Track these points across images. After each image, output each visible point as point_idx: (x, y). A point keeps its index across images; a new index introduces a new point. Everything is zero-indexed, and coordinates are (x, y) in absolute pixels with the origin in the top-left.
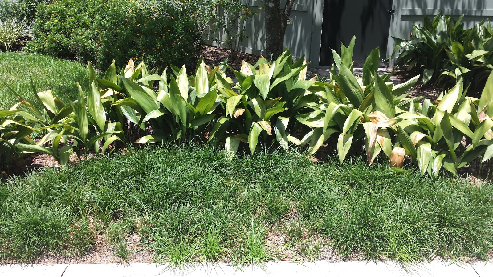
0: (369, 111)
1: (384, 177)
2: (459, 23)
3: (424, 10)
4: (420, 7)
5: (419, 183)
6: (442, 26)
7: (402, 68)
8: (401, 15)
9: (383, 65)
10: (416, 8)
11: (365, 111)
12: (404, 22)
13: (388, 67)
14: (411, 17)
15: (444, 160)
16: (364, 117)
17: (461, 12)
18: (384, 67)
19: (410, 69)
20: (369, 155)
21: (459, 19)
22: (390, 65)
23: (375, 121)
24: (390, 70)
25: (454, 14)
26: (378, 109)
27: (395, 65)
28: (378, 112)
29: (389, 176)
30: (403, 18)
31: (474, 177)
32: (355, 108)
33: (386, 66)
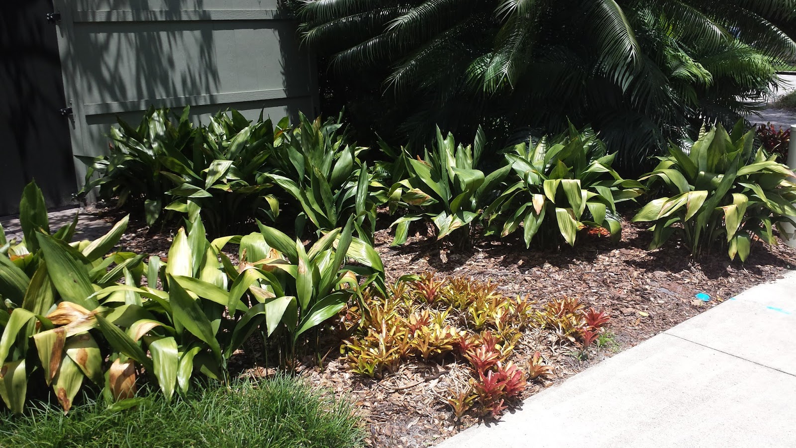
0: (46, 306)
1: (104, 428)
2: (184, 117)
3: (123, 104)
4: (115, 98)
5: (168, 416)
6: (157, 127)
7: (110, 203)
8: (86, 116)
9: (76, 203)
10: (109, 101)
11: (37, 308)
12: (94, 127)
13: (86, 205)
14: (104, 118)
15: (196, 361)
16: (39, 319)
17: (183, 100)
18: (78, 206)
19: (121, 203)
20: (62, 394)
21: (183, 112)
22: (88, 201)
23: (65, 322)
24: (91, 209)
25: (174, 106)
26: (63, 297)
27: (98, 199)
28: (65, 304)
29: (113, 423)
30: (91, 119)
31: (261, 368)
32: (16, 307)
33: (82, 204)
